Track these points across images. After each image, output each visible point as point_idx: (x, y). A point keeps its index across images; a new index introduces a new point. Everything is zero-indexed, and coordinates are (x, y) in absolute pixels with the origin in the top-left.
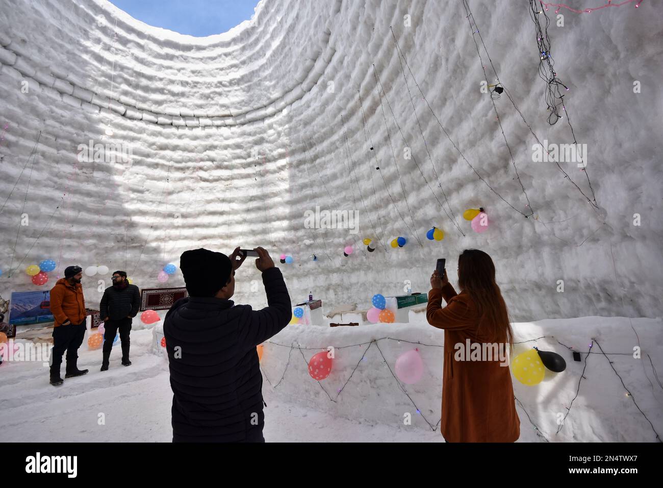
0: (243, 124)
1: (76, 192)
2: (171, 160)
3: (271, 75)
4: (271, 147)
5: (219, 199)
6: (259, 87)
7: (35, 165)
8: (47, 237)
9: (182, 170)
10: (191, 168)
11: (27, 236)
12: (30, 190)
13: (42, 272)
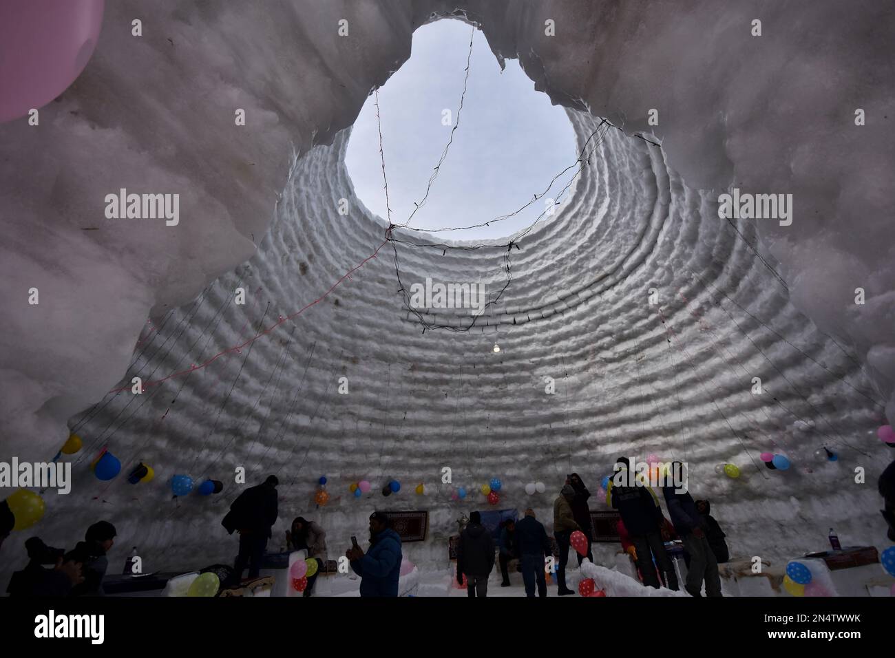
0: (625, 277)
1: (499, 408)
2: (567, 350)
3: (622, 208)
4: (668, 291)
5: (636, 380)
6: (620, 229)
7: (466, 394)
8: (490, 456)
9: (582, 356)
10: (591, 352)
11: (476, 457)
12: (469, 416)
13: (492, 491)
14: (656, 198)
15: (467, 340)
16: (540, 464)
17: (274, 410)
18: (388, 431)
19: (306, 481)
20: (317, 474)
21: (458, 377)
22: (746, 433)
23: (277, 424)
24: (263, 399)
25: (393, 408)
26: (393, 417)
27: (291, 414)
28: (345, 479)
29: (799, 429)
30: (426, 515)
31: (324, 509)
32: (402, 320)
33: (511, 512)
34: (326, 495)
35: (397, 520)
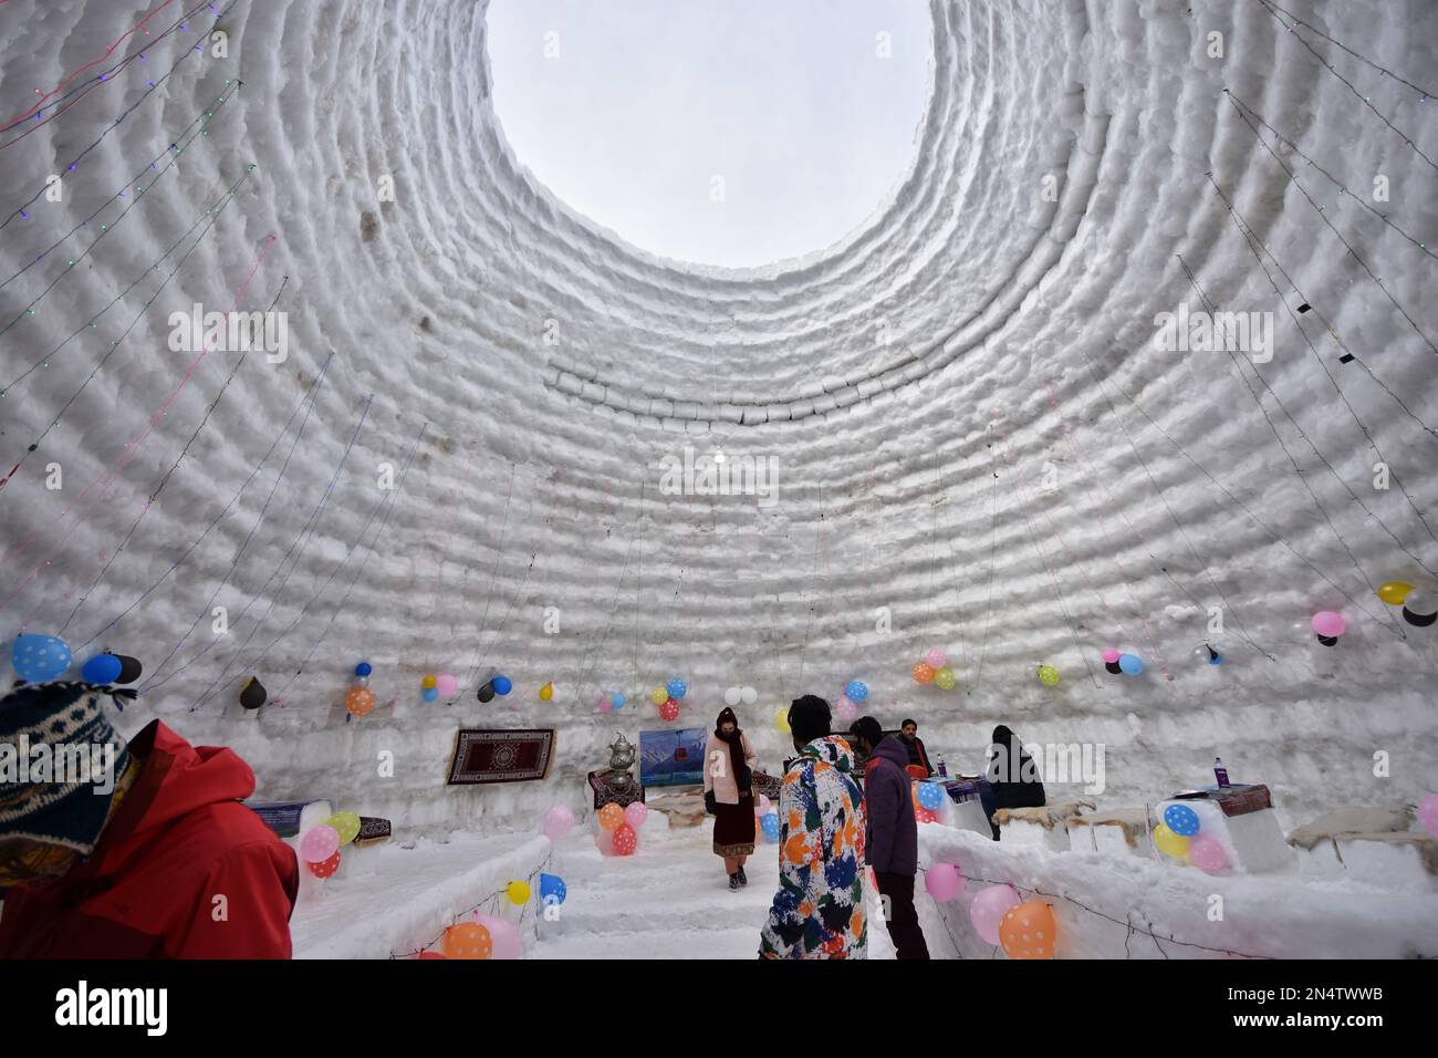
0: (942, 367)
1: (697, 563)
2: (824, 477)
3: (975, 243)
4: (1013, 395)
5: (926, 534)
6: (956, 281)
7: (644, 533)
8: (671, 641)
9: (846, 490)
10: (861, 485)
11: (648, 642)
12: (643, 571)
13: (670, 699)
14: (1048, 228)
15: (657, 439)
16: (752, 658)
17: (271, 520)
18: (498, 586)
19: (329, 668)
20: (353, 657)
21: (635, 503)
22: (1084, 622)
23: (274, 549)
24: (249, 493)
25: (511, 545)
26: (511, 563)
27: (307, 534)
28: (407, 669)
29: (1170, 617)
30: (552, 735)
31: (359, 723)
32: (547, 385)
33: (696, 733)
34: (367, 697)
35: (499, 744)
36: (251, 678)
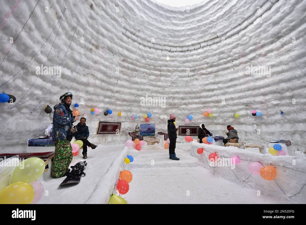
13: (148, 117)
30: (120, 124)
33: (153, 125)
34: (78, 112)
35: (109, 125)
36: (47, 106)
